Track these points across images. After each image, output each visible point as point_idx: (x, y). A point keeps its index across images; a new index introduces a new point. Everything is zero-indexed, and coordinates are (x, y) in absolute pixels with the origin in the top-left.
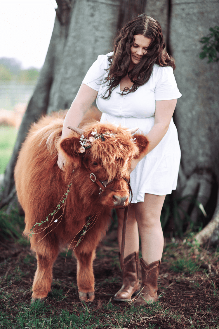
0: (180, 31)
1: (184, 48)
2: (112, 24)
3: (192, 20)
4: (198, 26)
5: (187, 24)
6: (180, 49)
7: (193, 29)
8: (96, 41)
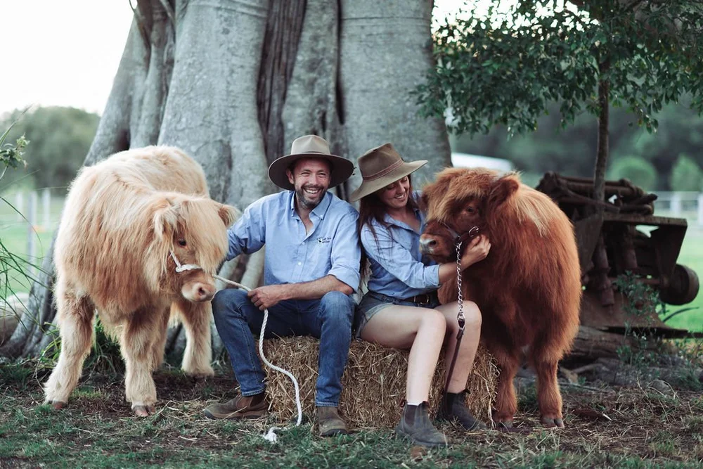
0: (357, 60)
1: (364, 87)
2: (256, 46)
3: (376, 44)
4: (384, 53)
5: (368, 50)
6: (356, 88)
7: (377, 57)
8: (232, 72)
